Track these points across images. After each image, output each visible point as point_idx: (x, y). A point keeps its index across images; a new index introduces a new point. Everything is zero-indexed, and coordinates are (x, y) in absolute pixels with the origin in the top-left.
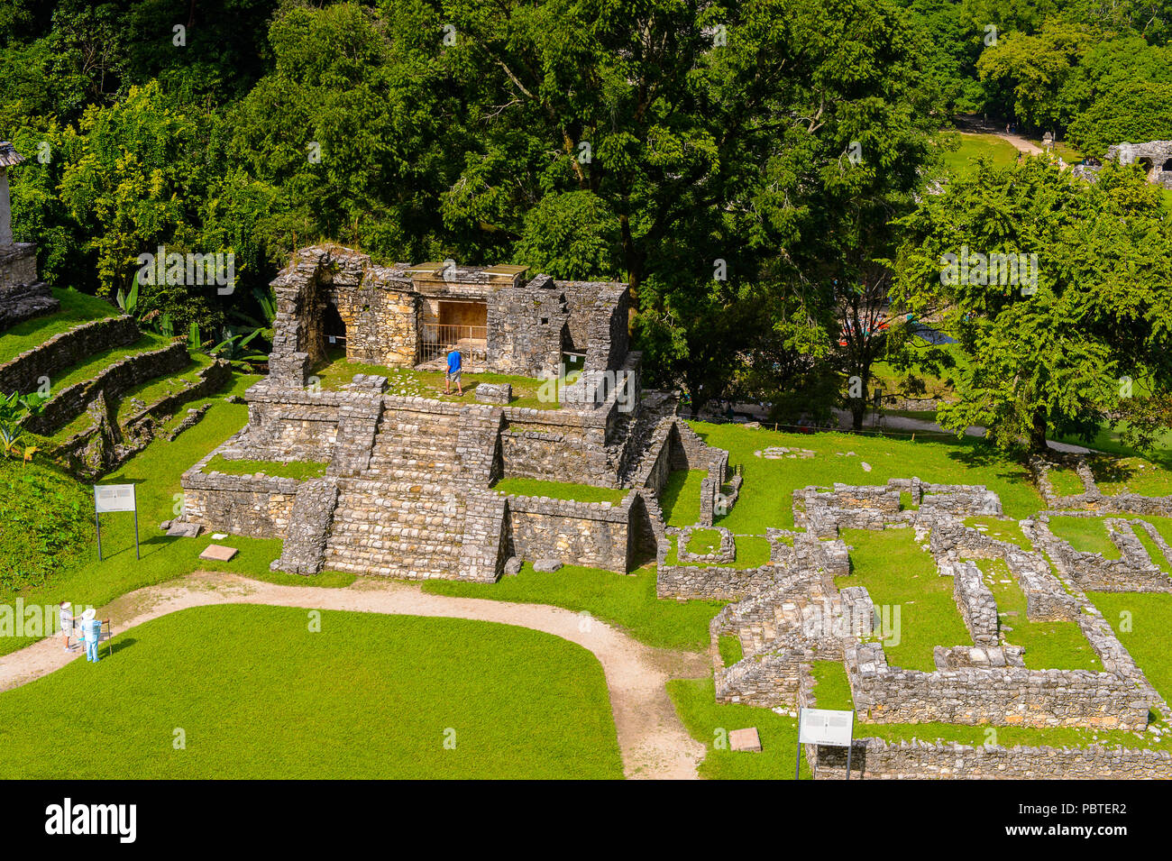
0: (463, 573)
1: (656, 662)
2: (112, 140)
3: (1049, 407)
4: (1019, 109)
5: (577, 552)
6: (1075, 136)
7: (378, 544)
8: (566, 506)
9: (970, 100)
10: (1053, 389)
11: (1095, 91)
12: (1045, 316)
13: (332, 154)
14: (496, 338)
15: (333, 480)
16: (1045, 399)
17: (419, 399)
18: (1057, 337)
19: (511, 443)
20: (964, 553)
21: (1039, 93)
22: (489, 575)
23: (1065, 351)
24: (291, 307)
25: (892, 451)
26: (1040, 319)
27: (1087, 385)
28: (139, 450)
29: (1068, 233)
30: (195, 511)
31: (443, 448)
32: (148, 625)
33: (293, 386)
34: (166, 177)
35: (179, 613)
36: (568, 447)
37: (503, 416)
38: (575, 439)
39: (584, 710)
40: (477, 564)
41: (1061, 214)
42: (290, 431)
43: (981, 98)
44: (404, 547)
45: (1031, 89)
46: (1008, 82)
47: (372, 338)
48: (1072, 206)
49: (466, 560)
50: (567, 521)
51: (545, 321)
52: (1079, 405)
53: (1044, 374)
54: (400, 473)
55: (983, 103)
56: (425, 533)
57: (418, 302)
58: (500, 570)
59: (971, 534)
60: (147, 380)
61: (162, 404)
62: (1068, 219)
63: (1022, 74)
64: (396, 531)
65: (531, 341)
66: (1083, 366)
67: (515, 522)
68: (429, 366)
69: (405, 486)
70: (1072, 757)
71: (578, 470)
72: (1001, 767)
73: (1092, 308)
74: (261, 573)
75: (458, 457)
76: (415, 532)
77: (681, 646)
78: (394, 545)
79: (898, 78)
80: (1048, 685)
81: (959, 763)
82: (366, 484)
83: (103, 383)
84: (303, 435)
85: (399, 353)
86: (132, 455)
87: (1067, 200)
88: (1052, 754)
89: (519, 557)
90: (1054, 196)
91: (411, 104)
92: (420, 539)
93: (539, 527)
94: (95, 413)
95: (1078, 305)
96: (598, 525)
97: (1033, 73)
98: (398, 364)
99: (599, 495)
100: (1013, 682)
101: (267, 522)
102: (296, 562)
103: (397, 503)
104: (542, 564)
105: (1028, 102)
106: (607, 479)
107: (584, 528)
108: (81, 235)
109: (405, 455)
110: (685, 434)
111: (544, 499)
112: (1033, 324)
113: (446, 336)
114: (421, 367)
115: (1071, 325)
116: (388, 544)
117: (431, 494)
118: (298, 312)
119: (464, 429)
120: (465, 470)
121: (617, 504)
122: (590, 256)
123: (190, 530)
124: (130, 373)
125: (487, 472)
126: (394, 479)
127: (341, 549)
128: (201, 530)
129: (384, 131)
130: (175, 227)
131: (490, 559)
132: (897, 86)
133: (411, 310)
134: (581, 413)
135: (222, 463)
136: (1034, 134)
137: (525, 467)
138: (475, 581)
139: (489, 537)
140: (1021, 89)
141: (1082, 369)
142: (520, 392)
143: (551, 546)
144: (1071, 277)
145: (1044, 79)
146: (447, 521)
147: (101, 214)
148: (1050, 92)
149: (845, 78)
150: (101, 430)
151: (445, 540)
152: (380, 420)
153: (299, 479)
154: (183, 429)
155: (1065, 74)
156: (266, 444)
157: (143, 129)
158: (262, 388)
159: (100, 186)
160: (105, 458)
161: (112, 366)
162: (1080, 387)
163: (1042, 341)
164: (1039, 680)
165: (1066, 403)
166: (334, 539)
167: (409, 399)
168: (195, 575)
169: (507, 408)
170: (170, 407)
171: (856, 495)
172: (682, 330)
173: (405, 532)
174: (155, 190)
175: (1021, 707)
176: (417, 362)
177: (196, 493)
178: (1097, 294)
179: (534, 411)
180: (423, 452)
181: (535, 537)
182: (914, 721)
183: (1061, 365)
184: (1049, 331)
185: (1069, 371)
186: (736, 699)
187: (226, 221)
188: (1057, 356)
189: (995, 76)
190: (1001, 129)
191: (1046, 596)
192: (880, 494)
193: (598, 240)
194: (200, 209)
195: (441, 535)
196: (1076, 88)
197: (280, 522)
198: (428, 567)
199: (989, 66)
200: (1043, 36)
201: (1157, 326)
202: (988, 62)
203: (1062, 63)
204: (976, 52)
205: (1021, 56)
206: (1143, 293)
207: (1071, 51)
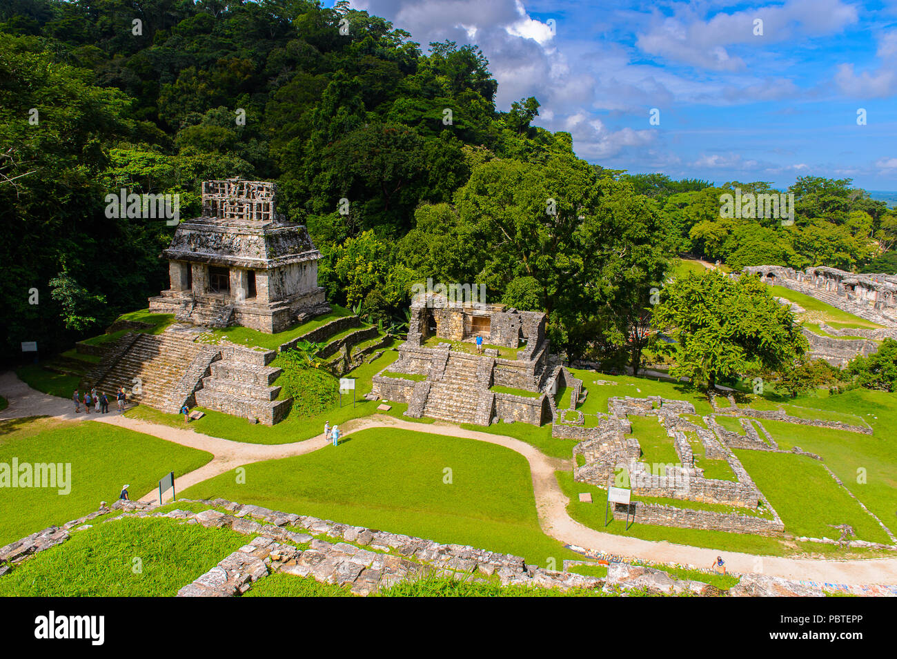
0: (476, 421)
1: (551, 463)
2: (355, 251)
3: (716, 371)
4: (706, 251)
5: (521, 416)
6: (729, 262)
7: (444, 408)
8: (517, 398)
9: (686, 247)
10: (719, 364)
11: (738, 245)
12: (716, 334)
13: (436, 259)
14: (494, 331)
15: (429, 382)
16: (715, 367)
17: (463, 353)
18: (720, 343)
19: (497, 372)
20: (679, 428)
21: (714, 245)
22: (486, 423)
23: (724, 349)
24: (417, 316)
25: (649, 385)
26: (713, 335)
27: (733, 363)
28: (358, 366)
29: (726, 301)
30: (377, 391)
31: (471, 373)
32: (356, 433)
33: (416, 346)
34: (374, 265)
35: (368, 429)
36: (519, 375)
37: (495, 362)
38: (522, 372)
39: (521, 480)
40: (482, 419)
41: (723, 293)
42: (414, 363)
43: (691, 246)
44: (454, 410)
45: (711, 243)
46: (702, 240)
47: (446, 329)
48: (728, 290)
49: (478, 417)
50: (518, 404)
51: (513, 326)
52: (729, 371)
53: (715, 358)
54: (454, 381)
55: (691, 248)
56: (463, 405)
57: (465, 316)
58: (490, 422)
59: (682, 420)
60: (362, 340)
61: (367, 350)
62: (726, 295)
63: (708, 237)
64: (451, 403)
65: (507, 333)
66: (732, 355)
67: (497, 403)
68: (467, 341)
69: (456, 386)
70: (724, 517)
71: (523, 384)
72: (693, 518)
73: (736, 332)
74: (400, 416)
75: (477, 376)
76: (459, 405)
77: (561, 457)
78: (450, 409)
79: (657, 237)
80: (714, 486)
81: (675, 515)
82: (441, 385)
83: (346, 340)
84: (418, 364)
85: (457, 335)
86: (355, 368)
87: (726, 288)
88: (715, 515)
89: (498, 417)
90: (720, 286)
91: (466, 241)
92: (460, 407)
93: (506, 406)
94: (342, 351)
95: (730, 330)
96: (530, 406)
97: (713, 237)
98: (456, 340)
99: (531, 395)
100: (699, 484)
101: (403, 397)
102: (413, 413)
103: (453, 393)
104: (507, 420)
105: (709, 248)
106: (534, 389)
107: (524, 407)
108: (342, 285)
109: (457, 374)
110: (566, 373)
111: (509, 395)
112: (711, 337)
113: (474, 330)
114: (464, 341)
115: (726, 338)
116: (448, 408)
117: (466, 390)
118: (419, 318)
119: (480, 366)
120: (479, 381)
121: (537, 398)
122: (531, 302)
123: (374, 397)
124: (356, 337)
125: (488, 383)
126: (452, 383)
127: (430, 409)
128: (378, 398)
129: (455, 251)
130: (376, 284)
131: (487, 417)
132: (656, 240)
133: (462, 319)
134: (525, 362)
135: (387, 373)
136: (712, 261)
137: (503, 382)
138: (481, 425)
139: (487, 408)
140: (707, 243)
142: (501, 352)
143: (511, 413)
144: (727, 319)
145: (717, 239)
146: (471, 401)
147: (349, 278)
148: (719, 244)
149: (635, 237)
150: (344, 358)
151: (470, 408)
152: (448, 361)
153: (416, 381)
154: (374, 359)
155: (726, 237)
156: (405, 367)
157: (366, 247)
158: (404, 346)
159: (350, 268)
160: (345, 369)
161: (350, 334)
162: (730, 363)
163: (714, 344)
164: (710, 484)
165: (724, 370)
166: (428, 405)
167: (459, 353)
168: (375, 415)
169: (497, 359)
170: (370, 351)
171: (634, 401)
172: (567, 332)
173: (455, 404)
174: (369, 270)
175: (702, 494)
176: (463, 339)
177: (377, 384)
178: (738, 326)
179: (507, 361)
180: (463, 374)
181: (505, 409)
182: (656, 496)
183: (722, 354)
184: (717, 340)
185: (726, 357)
186: (582, 481)
187: (394, 282)
188: (720, 350)
189: (696, 238)
190: (699, 258)
191: (713, 449)
192: (644, 402)
193: (535, 296)
194: (385, 277)
195: (469, 407)
196: (730, 243)
197: (408, 397)
198: (463, 418)
199: (694, 234)
200: (717, 222)
201: (763, 341)
202: (694, 232)
203: (725, 233)
204: (689, 228)
205: (708, 230)
206: (758, 327)
207: (729, 229)
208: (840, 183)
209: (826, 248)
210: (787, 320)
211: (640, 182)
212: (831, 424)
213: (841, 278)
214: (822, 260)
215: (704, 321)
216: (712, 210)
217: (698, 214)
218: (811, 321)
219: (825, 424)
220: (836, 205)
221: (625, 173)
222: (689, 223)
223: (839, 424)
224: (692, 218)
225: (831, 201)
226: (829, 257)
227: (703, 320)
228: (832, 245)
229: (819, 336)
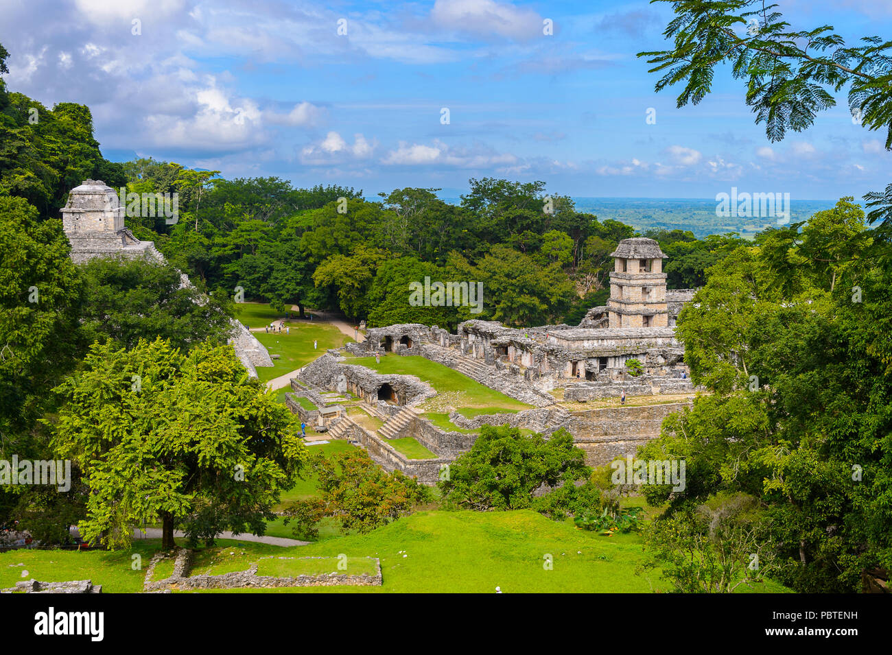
4: (343, 306)
6: (372, 322)
9: (310, 301)
11: (386, 292)
12: (133, 454)
18: (143, 469)
21: (354, 295)
23: (148, 478)
25: (58, 559)
27: (163, 500)
43: (318, 299)
45: (348, 292)
46: (332, 289)
55: (319, 303)
63: (341, 282)
97: (349, 282)
105: (349, 301)
115: (152, 459)
136: (354, 321)
140: (342, 292)
141: (161, 490)
145: (356, 285)
148: (362, 293)
155: (370, 280)
162: (157, 502)
178: (163, 437)
184: (138, 464)
189: (324, 284)
196: (375, 291)
199: (320, 278)
200: (354, 257)
201: (201, 456)
202: (319, 275)
203: (367, 274)
204: (311, 268)
205: (340, 271)
206: (192, 434)
207: (372, 266)
208: (529, 188)
209: (505, 289)
210: (266, 416)
211: (240, 192)
212: (323, 579)
213: (492, 336)
214: (503, 309)
215: (115, 435)
216: (347, 237)
217: (324, 243)
218: (440, 409)
219: (313, 581)
220: (525, 223)
221: (216, 177)
222: (311, 260)
223: (333, 577)
224: (315, 251)
225: (521, 217)
226: (510, 304)
227: (113, 431)
228: (512, 285)
229: (443, 432)
